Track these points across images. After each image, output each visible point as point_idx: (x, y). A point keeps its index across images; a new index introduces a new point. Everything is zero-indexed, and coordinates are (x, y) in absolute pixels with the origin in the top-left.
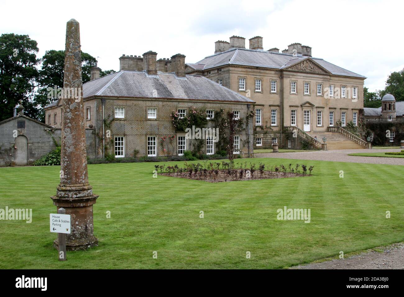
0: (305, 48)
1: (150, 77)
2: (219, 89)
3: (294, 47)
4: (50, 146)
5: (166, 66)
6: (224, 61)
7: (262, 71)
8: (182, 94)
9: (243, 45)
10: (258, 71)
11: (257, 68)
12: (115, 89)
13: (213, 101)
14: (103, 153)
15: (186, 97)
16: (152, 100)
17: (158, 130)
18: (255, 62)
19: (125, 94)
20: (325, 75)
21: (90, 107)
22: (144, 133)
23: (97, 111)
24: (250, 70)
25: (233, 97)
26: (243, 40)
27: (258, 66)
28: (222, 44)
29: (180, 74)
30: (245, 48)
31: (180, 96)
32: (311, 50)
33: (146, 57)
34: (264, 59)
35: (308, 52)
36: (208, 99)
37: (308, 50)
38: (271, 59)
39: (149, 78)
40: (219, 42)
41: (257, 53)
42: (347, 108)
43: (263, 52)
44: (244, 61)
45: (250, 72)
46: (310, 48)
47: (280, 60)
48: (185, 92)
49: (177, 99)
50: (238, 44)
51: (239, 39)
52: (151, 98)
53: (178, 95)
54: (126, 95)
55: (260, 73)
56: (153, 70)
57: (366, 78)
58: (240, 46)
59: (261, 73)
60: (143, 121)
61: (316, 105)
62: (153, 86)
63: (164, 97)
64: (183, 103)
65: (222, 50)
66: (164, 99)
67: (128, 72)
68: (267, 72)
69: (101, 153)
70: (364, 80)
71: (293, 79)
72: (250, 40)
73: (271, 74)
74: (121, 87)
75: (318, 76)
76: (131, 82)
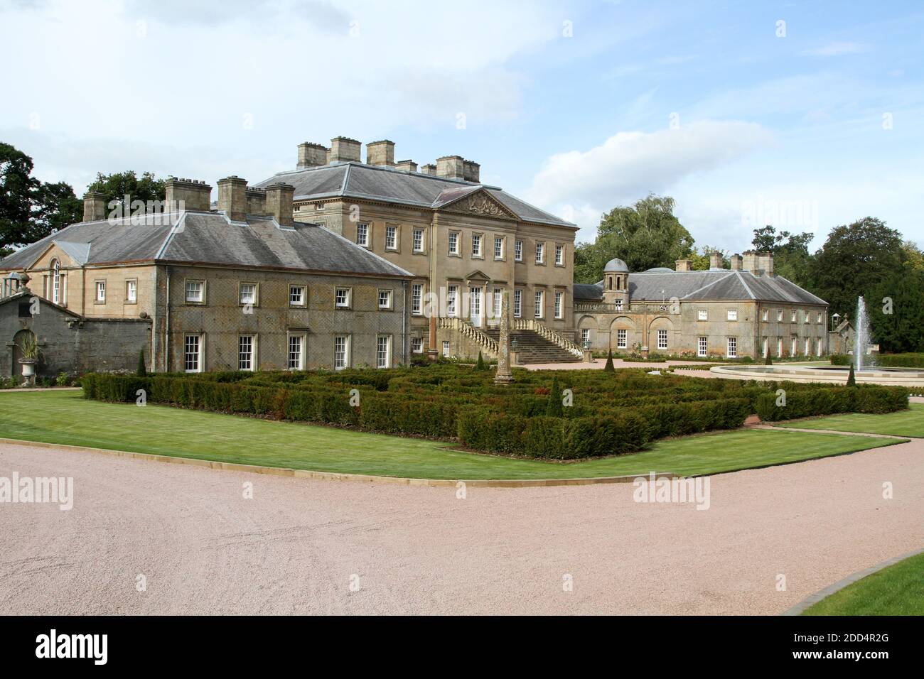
0: (469, 166)
1: (234, 224)
2: (352, 251)
3: (449, 163)
4: (75, 351)
5: (249, 203)
6: (327, 186)
7: (399, 211)
8: (294, 260)
9: (357, 156)
10: (393, 210)
11: (391, 205)
12: (184, 248)
13: (347, 273)
14: (165, 365)
15: (303, 266)
16: (249, 270)
17: (258, 324)
18: (385, 194)
19: (202, 257)
20: (509, 221)
21: (137, 278)
22: (235, 329)
23: (157, 288)
24: (378, 208)
25: (379, 265)
26: (357, 146)
27: (393, 201)
28: (313, 149)
29: (284, 221)
30: (360, 161)
31: (294, 264)
32: (478, 169)
33: (227, 186)
34: (399, 187)
35: (473, 173)
36: (339, 270)
37: (474, 170)
38: (410, 186)
39: (234, 227)
40: (308, 145)
41: (384, 174)
42: (544, 283)
43: (395, 172)
44: (366, 191)
45: (378, 212)
46: (478, 166)
47: (428, 189)
48: (300, 255)
49: (290, 269)
50: (347, 154)
51: (350, 144)
52: (247, 266)
53: (288, 260)
54: (205, 260)
55: (395, 214)
56: (240, 211)
57: (579, 229)
58: (351, 158)
59: (397, 214)
60: (232, 307)
61: (493, 278)
62: (244, 243)
63: (267, 265)
64: (299, 276)
65: (312, 162)
66: (269, 268)
67: (194, 214)
68: (409, 213)
69: (163, 366)
70: (576, 232)
71: (453, 228)
72: (369, 145)
73: (414, 216)
74: (194, 245)
75: (497, 223)
76: (207, 235)
